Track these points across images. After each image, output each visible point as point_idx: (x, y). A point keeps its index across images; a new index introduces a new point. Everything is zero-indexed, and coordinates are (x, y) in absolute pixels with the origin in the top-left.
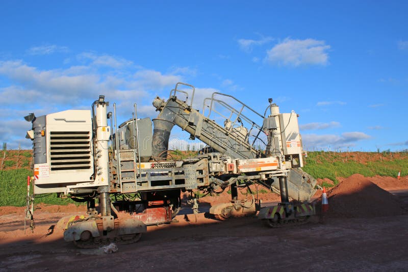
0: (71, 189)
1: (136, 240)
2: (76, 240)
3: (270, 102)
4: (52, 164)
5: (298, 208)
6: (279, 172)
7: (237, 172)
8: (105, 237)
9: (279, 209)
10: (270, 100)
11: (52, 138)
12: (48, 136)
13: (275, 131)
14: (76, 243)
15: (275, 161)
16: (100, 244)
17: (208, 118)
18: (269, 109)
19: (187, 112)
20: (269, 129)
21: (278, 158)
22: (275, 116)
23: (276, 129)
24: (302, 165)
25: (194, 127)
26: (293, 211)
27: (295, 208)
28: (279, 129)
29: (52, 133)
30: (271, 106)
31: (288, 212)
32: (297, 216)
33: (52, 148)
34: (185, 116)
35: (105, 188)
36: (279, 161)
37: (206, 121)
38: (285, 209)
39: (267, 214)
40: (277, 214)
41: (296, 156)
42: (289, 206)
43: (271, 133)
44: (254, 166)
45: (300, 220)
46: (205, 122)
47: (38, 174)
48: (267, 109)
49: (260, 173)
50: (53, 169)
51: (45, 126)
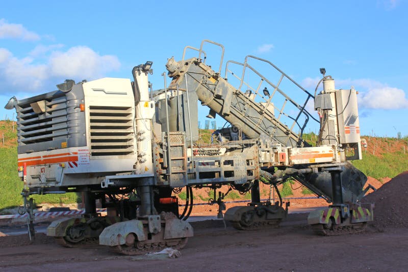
0: (111, 180)
1: (182, 246)
2: (121, 244)
3: (322, 73)
4: (93, 147)
5: (354, 211)
6: (335, 165)
7: (289, 164)
8: (150, 242)
9: (333, 212)
10: (323, 71)
11: (92, 114)
12: (88, 111)
13: (330, 112)
14: (120, 248)
15: (330, 151)
16: (143, 250)
17: (239, 90)
18: (322, 83)
19: (213, 81)
20: (323, 110)
21: (333, 146)
22: (330, 93)
23: (331, 110)
24: (361, 157)
25: (221, 101)
26: (349, 215)
27: (351, 212)
28: (334, 109)
29: (91, 108)
30: (324, 80)
31: (343, 216)
32: (353, 222)
33: (92, 127)
34: (210, 86)
35: (151, 180)
36: (335, 151)
37: (236, 94)
38: (340, 212)
39: (321, 217)
40: (332, 218)
41: (354, 145)
42: (345, 208)
43: (325, 114)
44: (307, 157)
45: (355, 227)
46: (235, 96)
47: (77, 160)
48: (319, 83)
49: (312, 166)
50: (93, 154)
51: (84, 99)
